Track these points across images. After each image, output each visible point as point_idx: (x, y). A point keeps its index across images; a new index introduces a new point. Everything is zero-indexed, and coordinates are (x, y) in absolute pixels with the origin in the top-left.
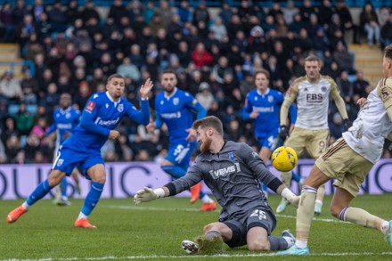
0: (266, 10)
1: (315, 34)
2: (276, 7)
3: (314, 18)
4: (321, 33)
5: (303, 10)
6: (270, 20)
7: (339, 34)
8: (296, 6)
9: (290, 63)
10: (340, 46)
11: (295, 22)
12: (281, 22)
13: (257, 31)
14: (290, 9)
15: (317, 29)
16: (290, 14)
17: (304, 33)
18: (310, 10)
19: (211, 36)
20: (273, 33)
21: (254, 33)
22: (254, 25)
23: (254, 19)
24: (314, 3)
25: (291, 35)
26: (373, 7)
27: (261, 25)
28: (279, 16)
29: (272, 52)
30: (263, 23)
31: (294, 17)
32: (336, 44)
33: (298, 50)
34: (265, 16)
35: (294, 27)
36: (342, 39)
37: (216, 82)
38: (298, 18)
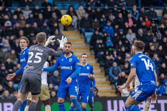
0: (13, 11)
1: (42, 25)
2: (19, 9)
3: (41, 16)
4: (45, 24)
5: (34, 11)
7: (56, 25)
8: (30, 9)
10: (57, 32)
11: (30, 18)
12: (22, 18)
13: (8, 23)
14: (27, 10)
15: (43, 22)
16: (27, 13)
17: (35, 25)
18: (39, 11)
20: (18, 25)
21: (6, 25)
22: (6, 20)
23: (6, 17)
24: (41, 7)
25: (28, 26)
26: (74, 9)
27: (10, 20)
28: (21, 15)
30: (11, 19)
31: (29, 15)
32: (55, 30)
33: (32, 34)
34: (12, 15)
36: (58, 28)
38: (32, 16)
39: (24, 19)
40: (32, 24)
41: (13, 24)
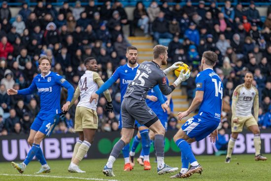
0: (58, 9)
1: (99, 28)
2: (66, 6)
3: (97, 16)
4: (103, 28)
6: (61, 17)
7: (118, 28)
8: (82, 6)
9: (79, 53)
10: (120, 38)
11: (81, 19)
12: (71, 18)
13: (51, 26)
14: (78, 8)
15: (100, 24)
16: (77, 12)
17: (90, 28)
18: (94, 9)
19: (13, 31)
20: (64, 28)
22: (48, 22)
23: (49, 17)
24: (97, 4)
25: (79, 29)
26: (144, 6)
27: (53, 21)
28: (69, 14)
29: (65, 44)
30: (55, 20)
31: (81, 14)
32: (117, 36)
33: (86, 42)
34: (57, 14)
35: (81, 22)
36: (121, 32)
37: (19, 69)
38: (84, 15)
39: (74, 20)
40: (85, 27)
41: (58, 26)
